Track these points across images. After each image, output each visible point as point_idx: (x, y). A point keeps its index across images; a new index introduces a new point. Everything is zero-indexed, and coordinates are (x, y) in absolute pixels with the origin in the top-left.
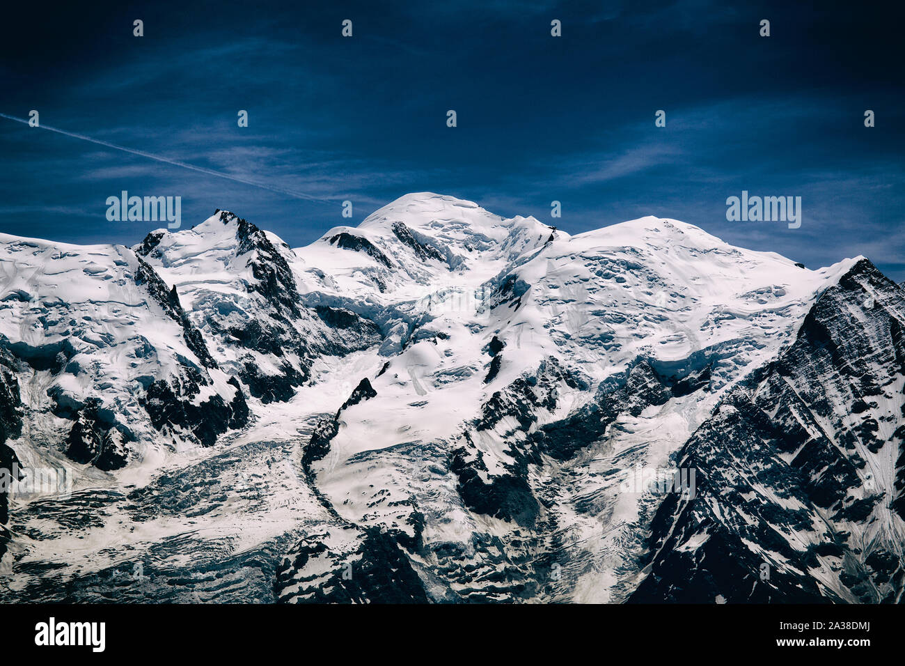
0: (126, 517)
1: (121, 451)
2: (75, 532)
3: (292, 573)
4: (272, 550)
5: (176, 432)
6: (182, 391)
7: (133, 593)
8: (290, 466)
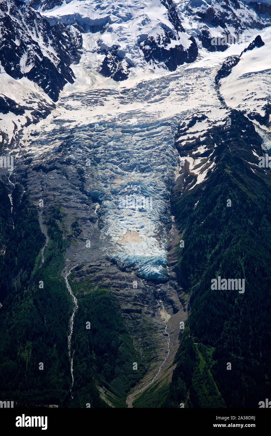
0: (117, 101)
1: (126, 72)
2: (89, 108)
3: (186, 130)
4: (178, 118)
5: (156, 63)
6: (161, 42)
7: (102, 135)
8: (209, 80)
